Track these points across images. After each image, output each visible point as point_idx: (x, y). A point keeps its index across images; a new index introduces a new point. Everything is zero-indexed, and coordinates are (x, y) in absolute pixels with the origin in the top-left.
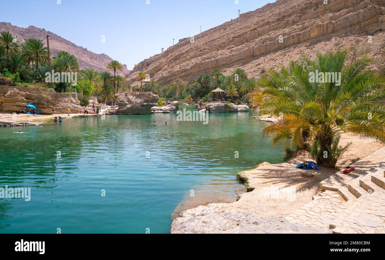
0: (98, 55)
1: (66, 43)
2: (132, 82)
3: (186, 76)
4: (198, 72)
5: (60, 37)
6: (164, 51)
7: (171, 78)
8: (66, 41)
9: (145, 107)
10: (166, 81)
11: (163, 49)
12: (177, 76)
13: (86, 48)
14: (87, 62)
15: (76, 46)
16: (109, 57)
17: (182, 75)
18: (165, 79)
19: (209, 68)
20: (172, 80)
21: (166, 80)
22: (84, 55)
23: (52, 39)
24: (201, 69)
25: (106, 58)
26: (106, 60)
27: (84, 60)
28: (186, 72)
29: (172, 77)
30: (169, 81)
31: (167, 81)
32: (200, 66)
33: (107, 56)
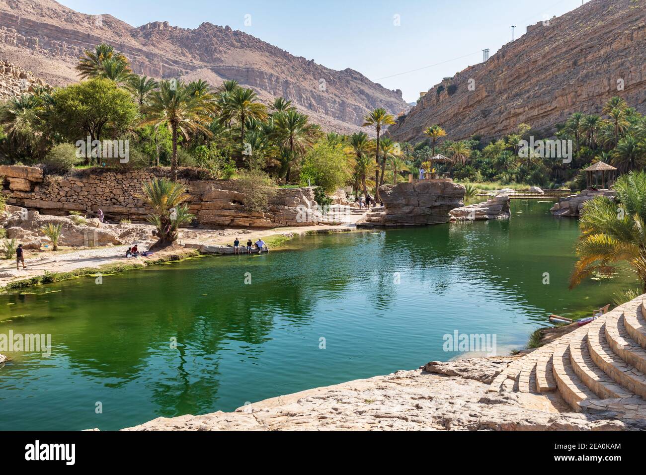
0: (337, 72)
1: (271, 52)
2: (415, 135)
3: (543, 117)
4: (573, 105)
5: (260, 41)
6: (489, 57)
7: (505, 123)
8: (272, 47)
9: (437, 210)
10: (493, 131)
11: (486, 51)
12: (521, 117)
13: (313, 60)
14: (314, 90)
15: (292, 56)
16: (361, 75)
17: (532, 114)
18: (492, 127)
19: (600, 95)
20: (509, 127)
21: (494, 128)
22: (308, 76)
23: (243, 48)
24: (580, 97)
25: (356, 78)
26: (356, 83)
27: (307, 87)
28: (544, 107)
29: (508, 121)
30: (500, 131)
31: (496, 129)
32: (576, 92)
33: (359, 73)
